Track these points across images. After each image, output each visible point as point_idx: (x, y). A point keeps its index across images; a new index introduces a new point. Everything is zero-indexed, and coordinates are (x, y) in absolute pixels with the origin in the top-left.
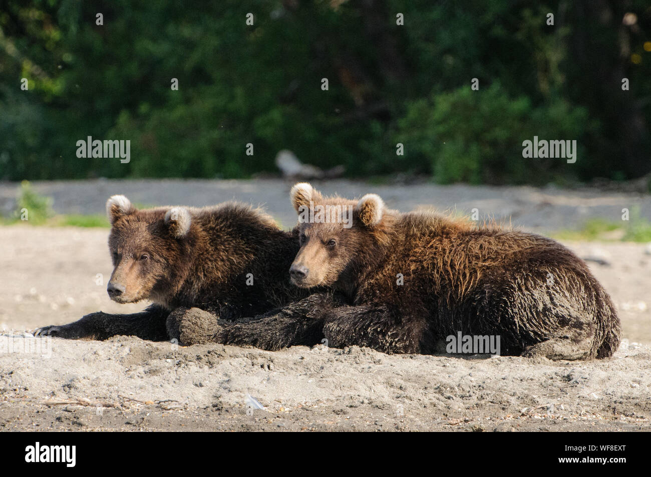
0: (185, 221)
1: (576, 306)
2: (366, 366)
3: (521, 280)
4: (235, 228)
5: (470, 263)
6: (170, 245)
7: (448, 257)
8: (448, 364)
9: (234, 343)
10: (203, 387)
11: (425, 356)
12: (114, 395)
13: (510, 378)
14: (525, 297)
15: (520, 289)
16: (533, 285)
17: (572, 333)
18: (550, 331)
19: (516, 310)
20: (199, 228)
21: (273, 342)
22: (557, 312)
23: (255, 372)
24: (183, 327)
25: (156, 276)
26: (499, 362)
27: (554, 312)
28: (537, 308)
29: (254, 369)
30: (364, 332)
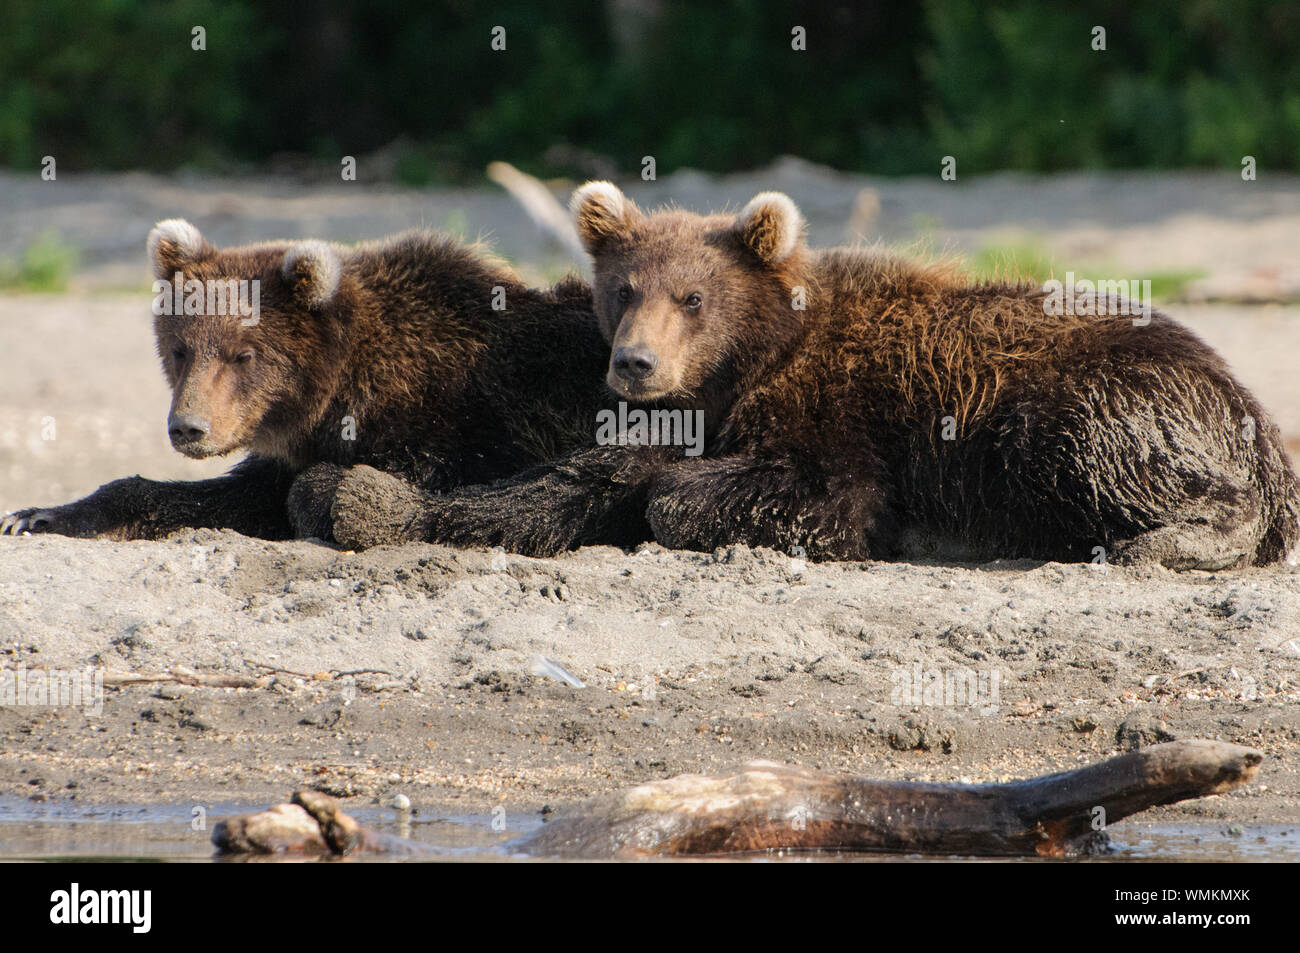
0: (328, 271)
1: (1217, 451)
2: (771, 588)
3: (1100, 392)
4: (433, 283)
5: (977, 354)
6: (298, 325)
7: (927, 344)
8: (953, 583)
9: (451, 540)
10: (425, 641)
11: (894, 565)
12: (237, 661)
13: (1101, 611)
14: (1111, 432)
15: (1099, 415)
16: (1126, 405)
17: (1214, 512)
18: (1165, 507)
19: (1092, 460)
20: (357, 285)
21: (536, 537)
22: (1181, 464)
23: (533, 604)
24: (339, 507)
25: (269, 394)
26: (1060, 577)
27: (1174, 464)
28: (1138, 455)
29: (530, 599)
30: (742, 516)
